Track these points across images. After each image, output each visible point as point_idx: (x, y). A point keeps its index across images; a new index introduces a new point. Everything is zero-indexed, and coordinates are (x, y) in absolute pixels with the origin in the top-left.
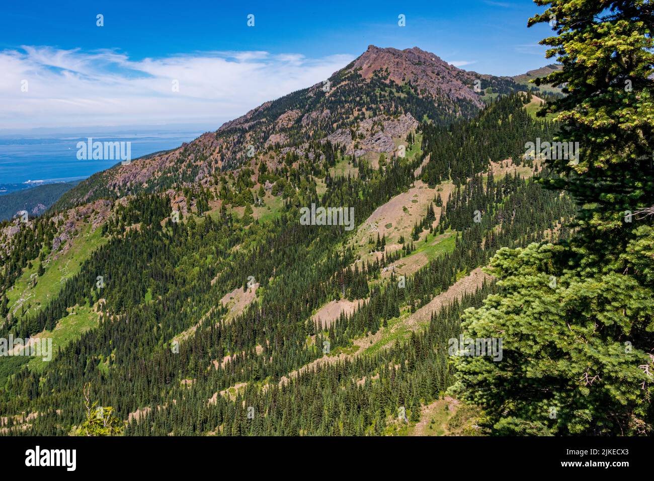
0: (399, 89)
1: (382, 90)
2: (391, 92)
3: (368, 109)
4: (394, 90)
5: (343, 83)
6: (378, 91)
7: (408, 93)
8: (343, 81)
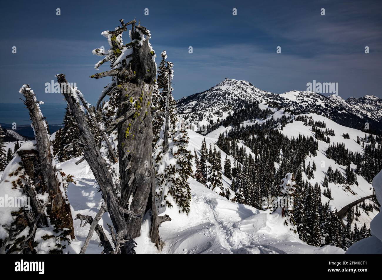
0: (235, 95)
1: (228, 95)
2: (232, 96)
3: (223, 102)
4: (233, 96)
5: (214, 92)
6: (227, 96)
7: (238, 97)
8: (214, 90)
